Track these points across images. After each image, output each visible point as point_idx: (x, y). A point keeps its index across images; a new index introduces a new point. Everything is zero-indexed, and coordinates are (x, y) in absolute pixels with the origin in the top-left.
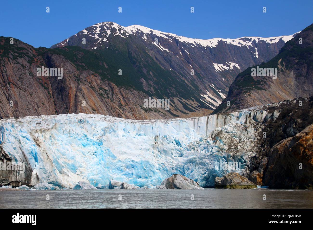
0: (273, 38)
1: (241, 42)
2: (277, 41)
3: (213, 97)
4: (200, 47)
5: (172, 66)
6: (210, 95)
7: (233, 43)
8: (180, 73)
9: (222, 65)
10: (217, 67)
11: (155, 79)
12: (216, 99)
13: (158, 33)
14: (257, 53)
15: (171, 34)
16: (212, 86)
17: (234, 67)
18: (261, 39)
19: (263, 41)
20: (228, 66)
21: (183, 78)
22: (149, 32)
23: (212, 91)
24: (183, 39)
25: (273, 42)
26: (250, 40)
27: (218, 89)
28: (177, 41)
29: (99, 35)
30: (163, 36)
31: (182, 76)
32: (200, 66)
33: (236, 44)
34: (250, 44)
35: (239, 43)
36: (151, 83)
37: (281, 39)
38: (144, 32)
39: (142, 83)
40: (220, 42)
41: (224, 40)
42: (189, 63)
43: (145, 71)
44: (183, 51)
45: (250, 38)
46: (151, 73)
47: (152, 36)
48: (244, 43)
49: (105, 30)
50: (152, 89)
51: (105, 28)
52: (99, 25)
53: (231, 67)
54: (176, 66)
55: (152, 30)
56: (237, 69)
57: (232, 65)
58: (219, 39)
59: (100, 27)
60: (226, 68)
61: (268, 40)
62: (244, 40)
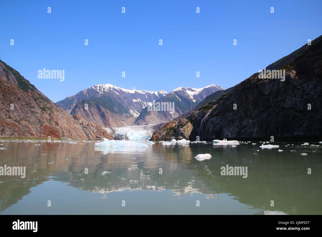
0: (152, 92)
1: (142, 92)
2: (153, 93)
3: (133, 112)
4: (129, 93)
5: (121, 101)
6: (132, 111)
7: (139, 92)
8: (123, 103)
9: (136, 100)
10: (134, 100)
11: (118, 107)
12: (134, 112)
13: (116, 88)
14: (147, 96)
15: (120, 88)
16: (133, 108)
17: (139, 101)
18: (148, 92)
19: (149, 93)
20: (138, 100)
21: (124, 105)
22: (113, 87)
23: (133, 110)
24: (124, 90)
25: (151, 93)
26: (145, 92)
27: (134, 109)
28: (121, 91)
29: (99, 90)
30: (117, 89)
31: (124, 104)
32: (129, 100)
33: (140, 93)
34: (145, 93)
35: (141, 93)
36: (117, 108)
37: (154, 93)
38: (111, 87)
39: (114, 109)
40: (136, 92)
41: (137, 91)
42: (125, 99)
43: (115, 104)
44: (124, 95)
45: (145, 91)
46: (116, 105)
47: (114, 89)
48: (143, 93)
49: (101, 88)
50: (117, 110)
51: (101, 87)
52: (98, 86)
53: (138, 101)
54: (122, 100)
55: (114, 86)
56: (140, 102)
57: (139, 100)
58: (135, 91)
59: (99, 87)
60: (137, 101)
61: (150, 92)
62: (143, 91)
